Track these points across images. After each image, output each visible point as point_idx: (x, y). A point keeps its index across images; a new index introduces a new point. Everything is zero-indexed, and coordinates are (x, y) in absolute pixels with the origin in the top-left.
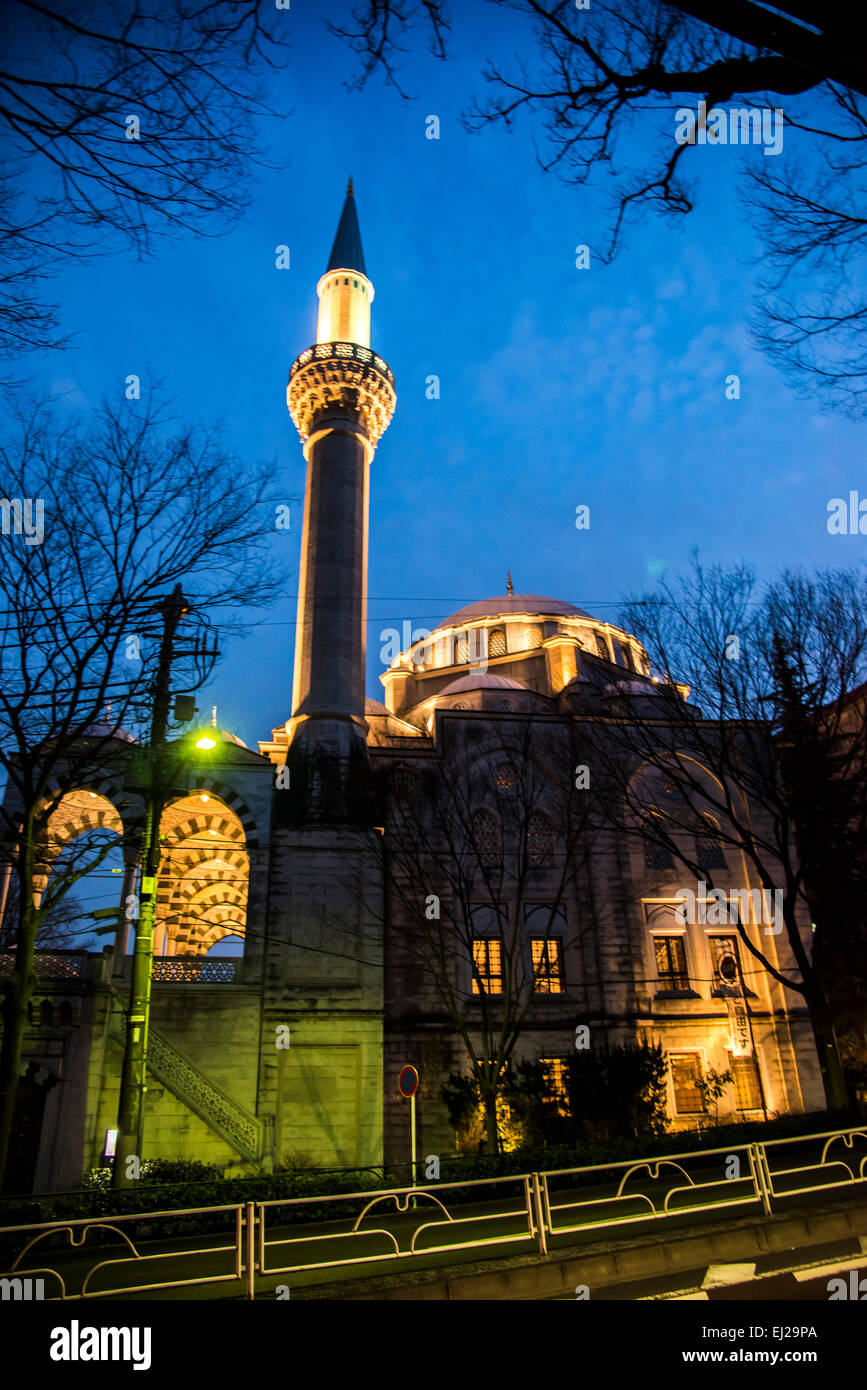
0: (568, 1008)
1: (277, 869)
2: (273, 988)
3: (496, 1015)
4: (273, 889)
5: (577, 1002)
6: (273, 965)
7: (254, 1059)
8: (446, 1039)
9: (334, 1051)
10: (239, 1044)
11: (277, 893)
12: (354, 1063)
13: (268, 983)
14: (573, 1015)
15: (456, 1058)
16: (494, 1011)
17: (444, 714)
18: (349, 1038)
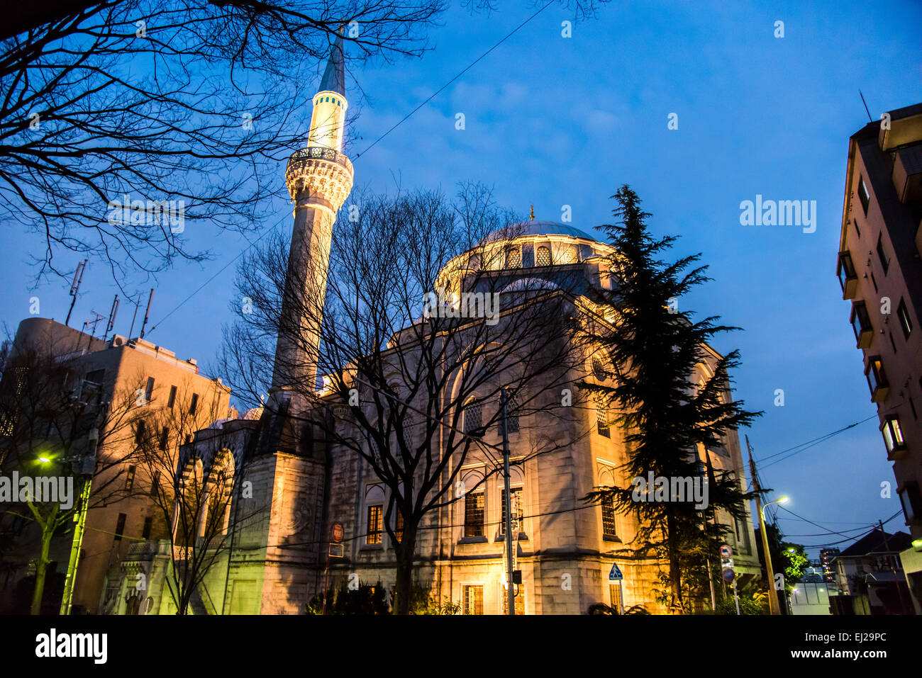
2: (234, 550)
3: (372, 558)
7: (224, 587)
9: (249, 583)
10: (221, 581)
13: (233, 547)
16: (372, 555)
18: (253, 577)
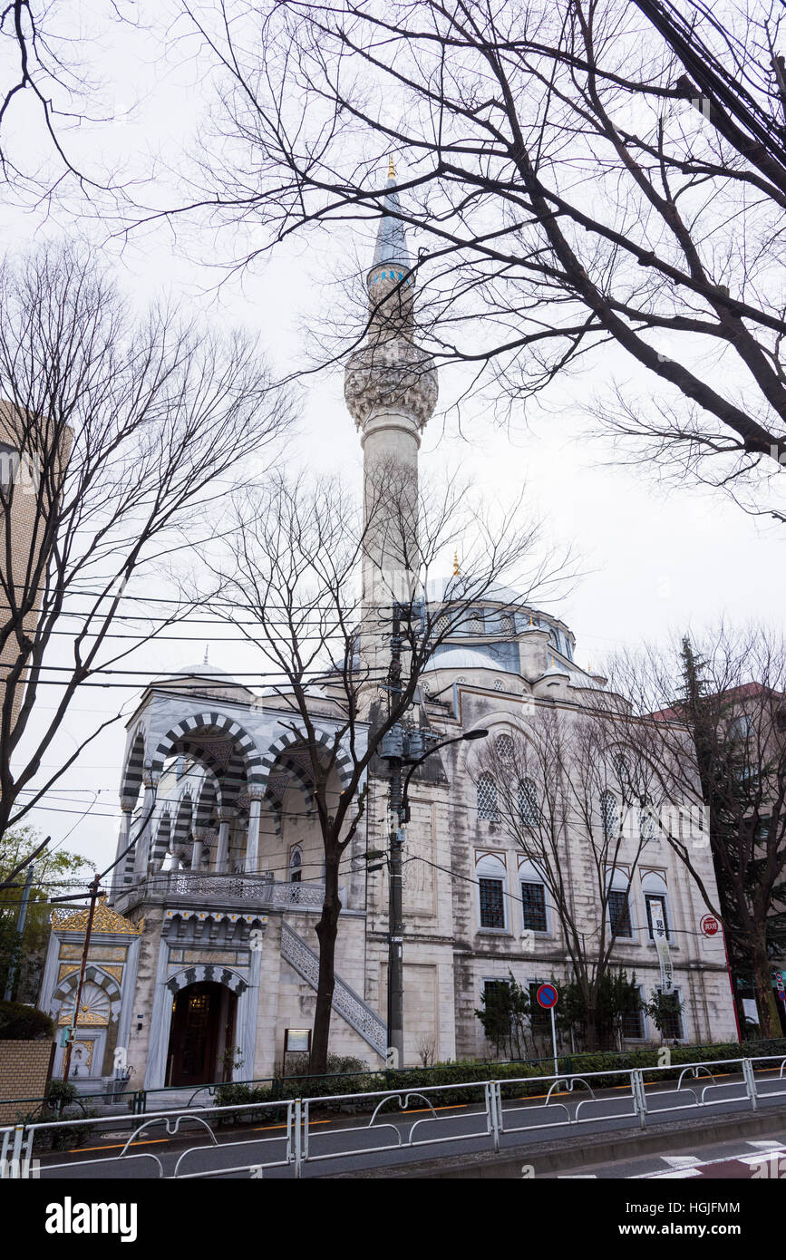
0: (549, 945)
1: (372, 813)
2: (373, 914)
3: (499, 946)
4: (370, 830)
5: (555, 940)
6: (372, 895)
7: (362, 973)
8: (466, 963)
9: (417, 969)
10: (350, 961)
11: (373, 833)
12: (432, 980)
13: (369, 909)
14: (553, 951)
15: (471, 981)
16: (497, 943)
17: (462, 688)
18: (428, 960)
